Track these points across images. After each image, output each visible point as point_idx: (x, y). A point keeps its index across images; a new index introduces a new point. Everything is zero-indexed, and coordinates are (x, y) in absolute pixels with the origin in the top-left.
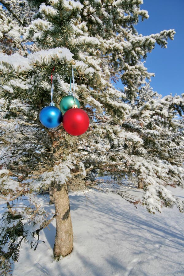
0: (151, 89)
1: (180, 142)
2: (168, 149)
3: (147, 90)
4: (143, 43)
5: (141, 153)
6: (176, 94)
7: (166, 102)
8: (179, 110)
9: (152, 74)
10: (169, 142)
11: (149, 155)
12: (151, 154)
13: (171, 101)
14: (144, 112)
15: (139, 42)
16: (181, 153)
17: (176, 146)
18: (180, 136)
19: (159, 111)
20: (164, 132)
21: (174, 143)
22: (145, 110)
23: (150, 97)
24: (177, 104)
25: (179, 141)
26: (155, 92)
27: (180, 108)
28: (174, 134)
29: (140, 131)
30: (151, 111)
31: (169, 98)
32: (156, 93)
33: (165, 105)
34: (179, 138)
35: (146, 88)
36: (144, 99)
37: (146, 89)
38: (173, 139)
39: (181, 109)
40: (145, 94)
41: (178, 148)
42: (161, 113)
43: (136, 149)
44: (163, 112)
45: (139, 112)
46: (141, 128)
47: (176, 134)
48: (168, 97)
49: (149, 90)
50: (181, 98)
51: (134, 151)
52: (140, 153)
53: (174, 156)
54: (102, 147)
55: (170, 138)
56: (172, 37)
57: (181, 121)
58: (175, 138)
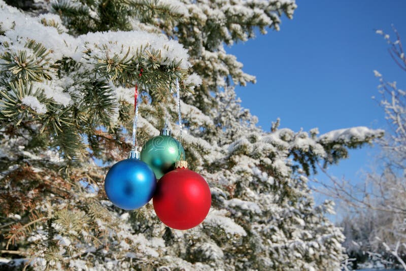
0: (238, 103)
1: (293, 230)
2: (270, 247)
3: (229, 103)
4: (249, 19)
5: (209, 257)
6: (302, 129)
7: (281, 142)
8: (305, 162)
9: (250, 77)
10: (273, 230)
11: (228, 261)
12: (233, 260)
13: (291, 141)
14: (236, 159)
15: (239, 17)
16: (296, 257)
17: (286, 240)
18: (294, 217)
19: (268, 161)
20: (262, 204)
21: (282, 232)
22: (239, 154)
23: (234, 119)
24: (304, 150)
25: (291, 228)
26: (246, 110)
27: (307, 158)
28: (284, 212)
29: (220, 201)
30: (251, 159)
31: (287, 135)
32: (246, 113)
33: (281, 148)
34: (292, 221)
35: (226, 96)
36: (222, 122)
37: (227, 99)
38: (280, 223)
39: (308, 160)
40: (225, 111)
41: (291, 246)
42: (273, 165)
43: (198, 245)
44: (275, 165)
45: (224, 156)
46: (221, 195)
47: (287, 211)
48: (286, 133)
49: (232, 103)
50: (310, 137)
51: (192, 251)
52: (207, 256)
53: (281, 266)
54: (149, 244)
55: (274, 220)
56: (291, 14)
57: (296, 182)
58: (285, 220)
